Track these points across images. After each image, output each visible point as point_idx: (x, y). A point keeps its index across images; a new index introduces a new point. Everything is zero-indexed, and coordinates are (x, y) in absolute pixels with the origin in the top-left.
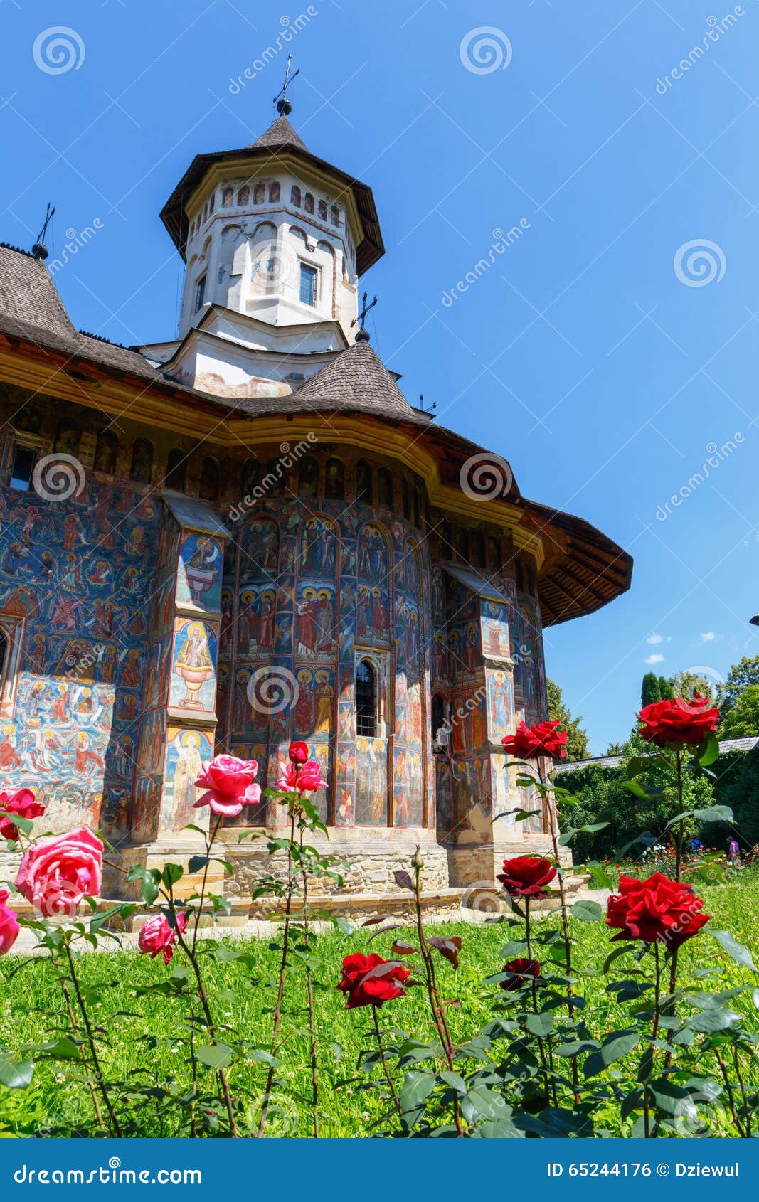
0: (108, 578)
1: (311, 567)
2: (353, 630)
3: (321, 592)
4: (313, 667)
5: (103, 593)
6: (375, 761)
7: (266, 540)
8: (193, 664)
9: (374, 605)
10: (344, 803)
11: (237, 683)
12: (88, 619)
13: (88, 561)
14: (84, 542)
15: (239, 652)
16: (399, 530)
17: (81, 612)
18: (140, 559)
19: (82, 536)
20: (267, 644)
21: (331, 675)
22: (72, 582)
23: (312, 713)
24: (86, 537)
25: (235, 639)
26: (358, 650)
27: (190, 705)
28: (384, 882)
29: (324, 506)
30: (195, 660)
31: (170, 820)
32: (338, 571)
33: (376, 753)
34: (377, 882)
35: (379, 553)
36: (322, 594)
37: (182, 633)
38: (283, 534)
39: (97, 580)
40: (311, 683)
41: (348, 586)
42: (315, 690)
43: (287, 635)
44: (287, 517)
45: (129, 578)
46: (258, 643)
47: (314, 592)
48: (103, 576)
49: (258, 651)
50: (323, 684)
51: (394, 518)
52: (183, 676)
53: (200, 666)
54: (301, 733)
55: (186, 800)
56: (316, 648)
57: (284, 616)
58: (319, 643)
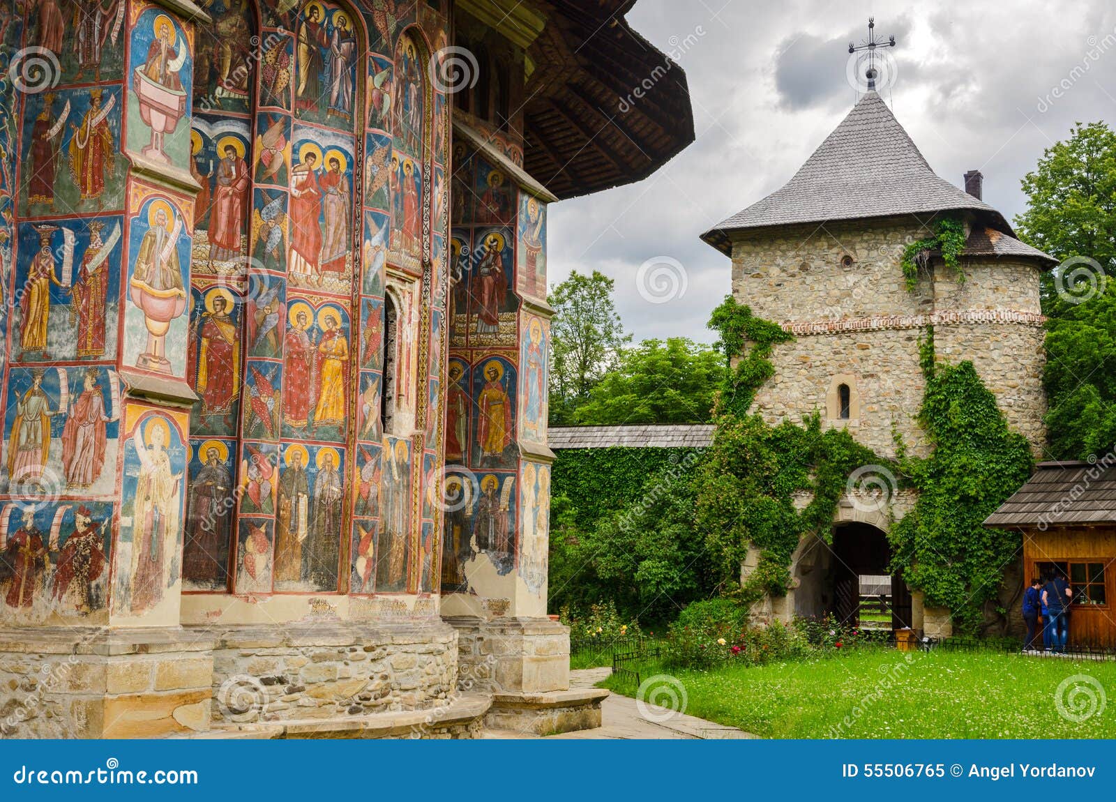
2: (389, 237)
3: (331, 154)
4: (315, 300)
6: (396, 478)
8: (157, 283)
9: (405, 190)
10: (365, 554)
23: (312, 388)
27: (154, 366)
32: (363, 115)
34: (406, 690)
36: (332, 160)
37: (140, 219)
38: (267, 24)
40: (310, 331)
41: (379, 152)
42: (317, 344)
43: (277, 233)
47: (318, 153)
50: (331, 334)
52: (143, 307)
53: (167, 288)
54: (292, 423)
55: (150, 549)
56: (320, 263)
57: (271, 195)
58: (324, 256)
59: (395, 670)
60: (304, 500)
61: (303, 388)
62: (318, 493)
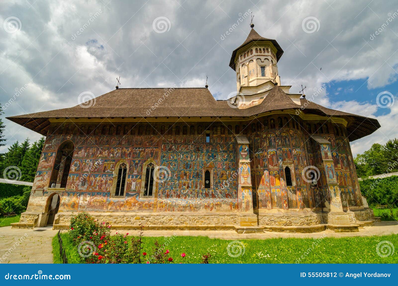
0: (227, 157)
1: (270, 146)
2: (282, 160)
3: (273, 152)
4: (273, 170)
5: (226, 160)
6: (292, 192)
7: (259, 141)
9: (287, 153)
10: (285, 204)
11: (257, 175)
12: (224, 166)
13: (222, 154)
14: (221, 150)
15: (256, 168)
16: (291, 132)
17: (223, 165)
18: (232, 151)
19: (220, 149)
20: (262, 166)
21: (278, 172)
22: (220, 159)
23: (275, 181)
24: (221, 149)
25: (255, 165)
26: (284, 164)
27: (245, 183)
28: (298, 223)
29: (271, 131)
30: (245, 173)
31: (244, 209)
32: (276, 146)
33: (292, 190)
34: (296, 223)
35: (287, 139)
38: (262, 140)
39: (225, 157)
40: (273, 174)
41: (279, 149)
42: (274, 176)
43: (266, 163)
44: (263, 135)
45: (231, 156)
46: (260, 166)
47: (271, 152)
48: (226, 156)
49: (261, 168)
50: (276, 174)
51: (290, 129)
52: (243, 177)
54: (272, 186)
55: (247, 204)
56: (273, 166)
57: (265, 159)
58: (274, 164)
59: (292, 220)
60: (275, 196)
61: (273, 182)
62: (277, 195)
